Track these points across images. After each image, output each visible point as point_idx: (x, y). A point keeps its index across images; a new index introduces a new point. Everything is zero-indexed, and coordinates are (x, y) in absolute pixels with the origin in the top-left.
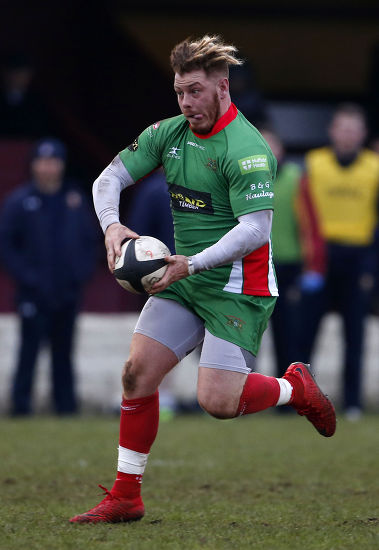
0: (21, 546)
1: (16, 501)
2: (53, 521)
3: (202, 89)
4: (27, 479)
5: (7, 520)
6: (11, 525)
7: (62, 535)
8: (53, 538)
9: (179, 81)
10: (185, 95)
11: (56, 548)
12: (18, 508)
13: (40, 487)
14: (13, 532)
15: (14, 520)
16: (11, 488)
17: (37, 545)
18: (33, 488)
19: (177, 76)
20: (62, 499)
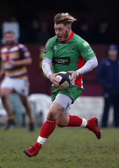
0: (104, 167)
1: (103, 153)
2: (114, 159)
3: (63, 29)
4: (106, 147)
5: (100, 159)
6: (101, 160)
7: (117, 163)
8: (114, 164)
9: (56, 26)
10: (57, 30)
11: (115, 167)
12: (103, 155)
13: (110, 149)
14: (102, 162)
15: (102, 159)
16: (101, 149)
17: (109, 166)
18: (108, 149)
19: (55, 24)
20: (117, 153)
